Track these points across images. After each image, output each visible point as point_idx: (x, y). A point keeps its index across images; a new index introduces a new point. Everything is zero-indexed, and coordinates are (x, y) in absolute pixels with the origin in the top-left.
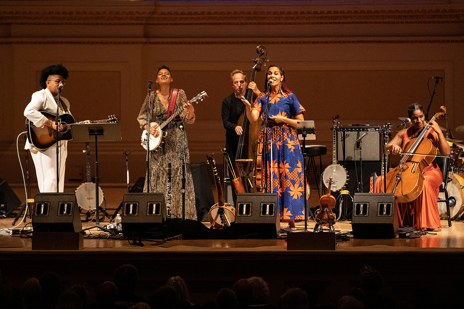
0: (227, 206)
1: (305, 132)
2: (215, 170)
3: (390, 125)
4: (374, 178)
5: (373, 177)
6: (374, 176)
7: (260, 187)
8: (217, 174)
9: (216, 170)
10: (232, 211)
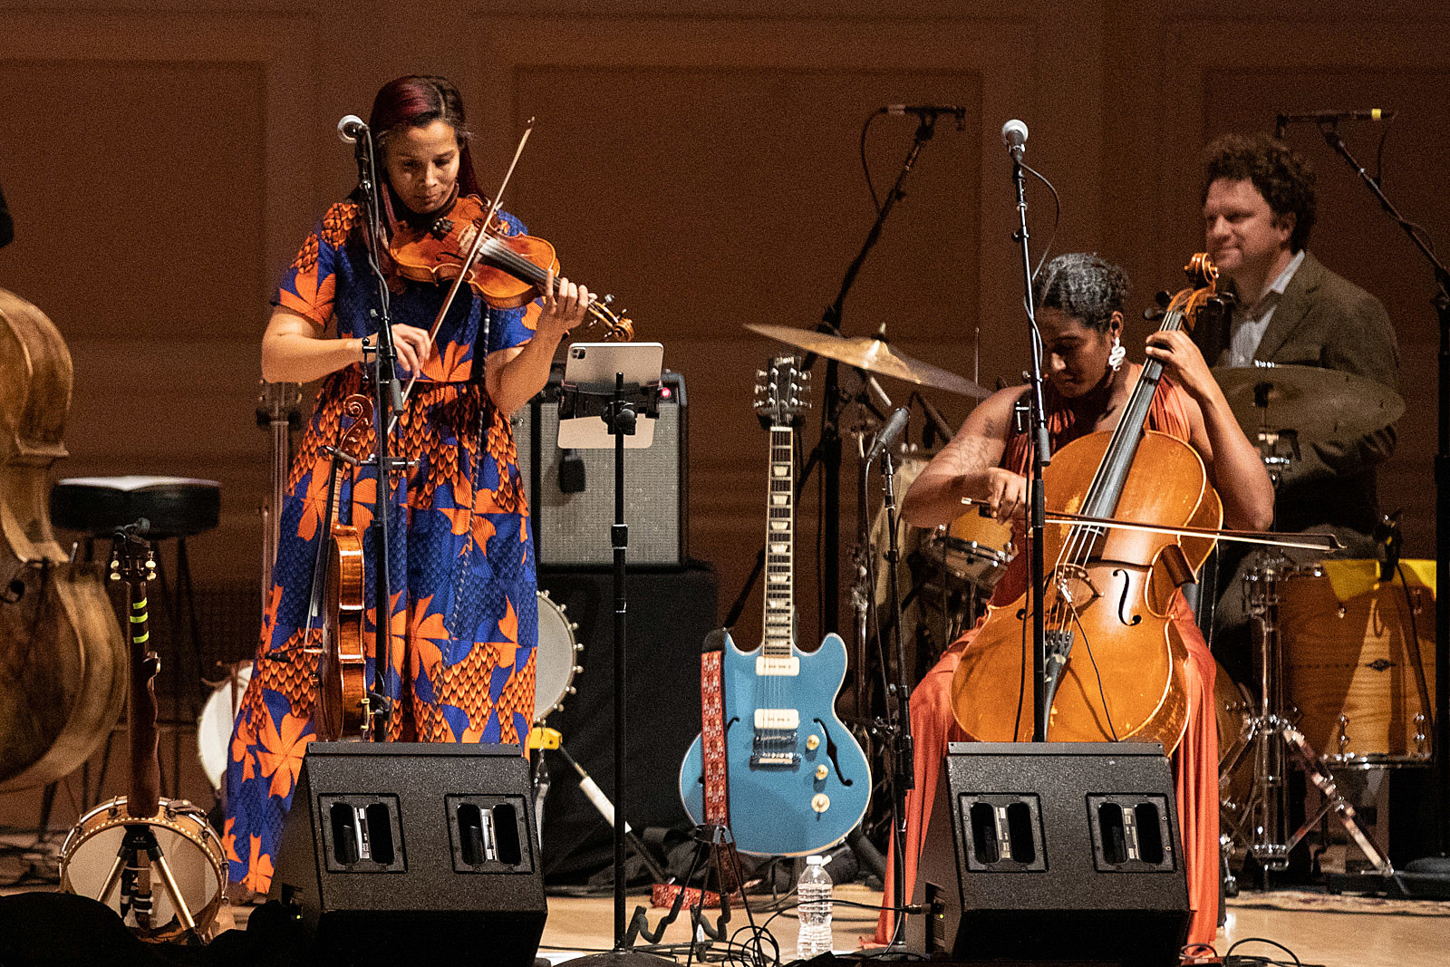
0: (178, 817)
1: (628, 407)
2: (139, 613)
3: (795, 366)
4: (722, 658)
5: (717, 655)
6: (721, 647)
7: (364, 710)
8: (146, 637)
9: (145, 618)
10: (204, 845)
